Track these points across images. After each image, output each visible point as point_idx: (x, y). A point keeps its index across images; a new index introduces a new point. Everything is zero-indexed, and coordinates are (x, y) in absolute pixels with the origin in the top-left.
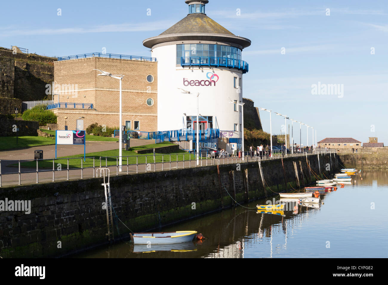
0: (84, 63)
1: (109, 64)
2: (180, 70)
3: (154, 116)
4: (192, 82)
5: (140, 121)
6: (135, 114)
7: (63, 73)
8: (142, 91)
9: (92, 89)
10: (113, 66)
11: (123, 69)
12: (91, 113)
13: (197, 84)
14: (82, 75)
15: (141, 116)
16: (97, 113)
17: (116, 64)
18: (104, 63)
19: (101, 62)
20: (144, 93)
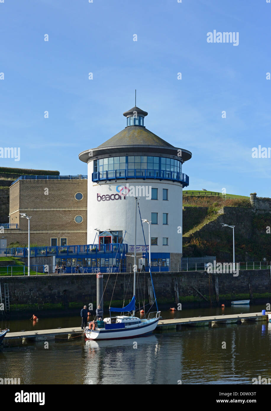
1: (34, 185)
3: (83, 233)
4: (104, 197)
5: (67, 238)
6: (61, 232)
9: (18, 211)
10: (39, 187)
12: (15, 232)
13: (108, 199)
14: (16, 197)
15: (69, 233)
16: (21, 232)
17: (41, 185)
18: (28, 185)
19: (25, 184)
20: (72, 211)
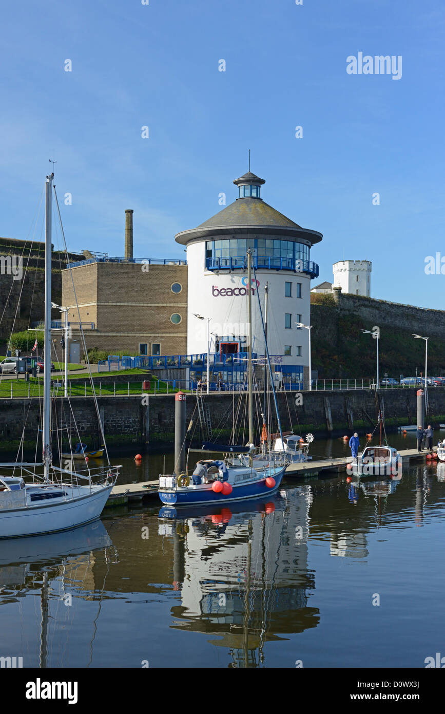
0: (88, 271)
1: (117, 270)
2: (209, 275)
3: (182, 337)
5: (160, 343)
6: (153, 335)
7: (70, 284)
8: (165, 305)
9: (94, 304)
10: (123, 273)
11: (136, 277)
12: (90, 334)
14: (85, 285)
15: (163, 337)
16: (99, 334)
18: (109, 270)
19: (105, 268)
20: (167, 307)
